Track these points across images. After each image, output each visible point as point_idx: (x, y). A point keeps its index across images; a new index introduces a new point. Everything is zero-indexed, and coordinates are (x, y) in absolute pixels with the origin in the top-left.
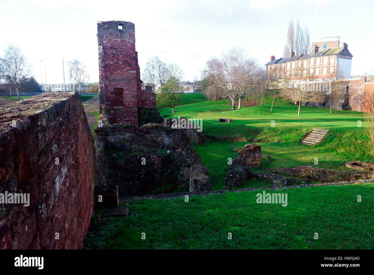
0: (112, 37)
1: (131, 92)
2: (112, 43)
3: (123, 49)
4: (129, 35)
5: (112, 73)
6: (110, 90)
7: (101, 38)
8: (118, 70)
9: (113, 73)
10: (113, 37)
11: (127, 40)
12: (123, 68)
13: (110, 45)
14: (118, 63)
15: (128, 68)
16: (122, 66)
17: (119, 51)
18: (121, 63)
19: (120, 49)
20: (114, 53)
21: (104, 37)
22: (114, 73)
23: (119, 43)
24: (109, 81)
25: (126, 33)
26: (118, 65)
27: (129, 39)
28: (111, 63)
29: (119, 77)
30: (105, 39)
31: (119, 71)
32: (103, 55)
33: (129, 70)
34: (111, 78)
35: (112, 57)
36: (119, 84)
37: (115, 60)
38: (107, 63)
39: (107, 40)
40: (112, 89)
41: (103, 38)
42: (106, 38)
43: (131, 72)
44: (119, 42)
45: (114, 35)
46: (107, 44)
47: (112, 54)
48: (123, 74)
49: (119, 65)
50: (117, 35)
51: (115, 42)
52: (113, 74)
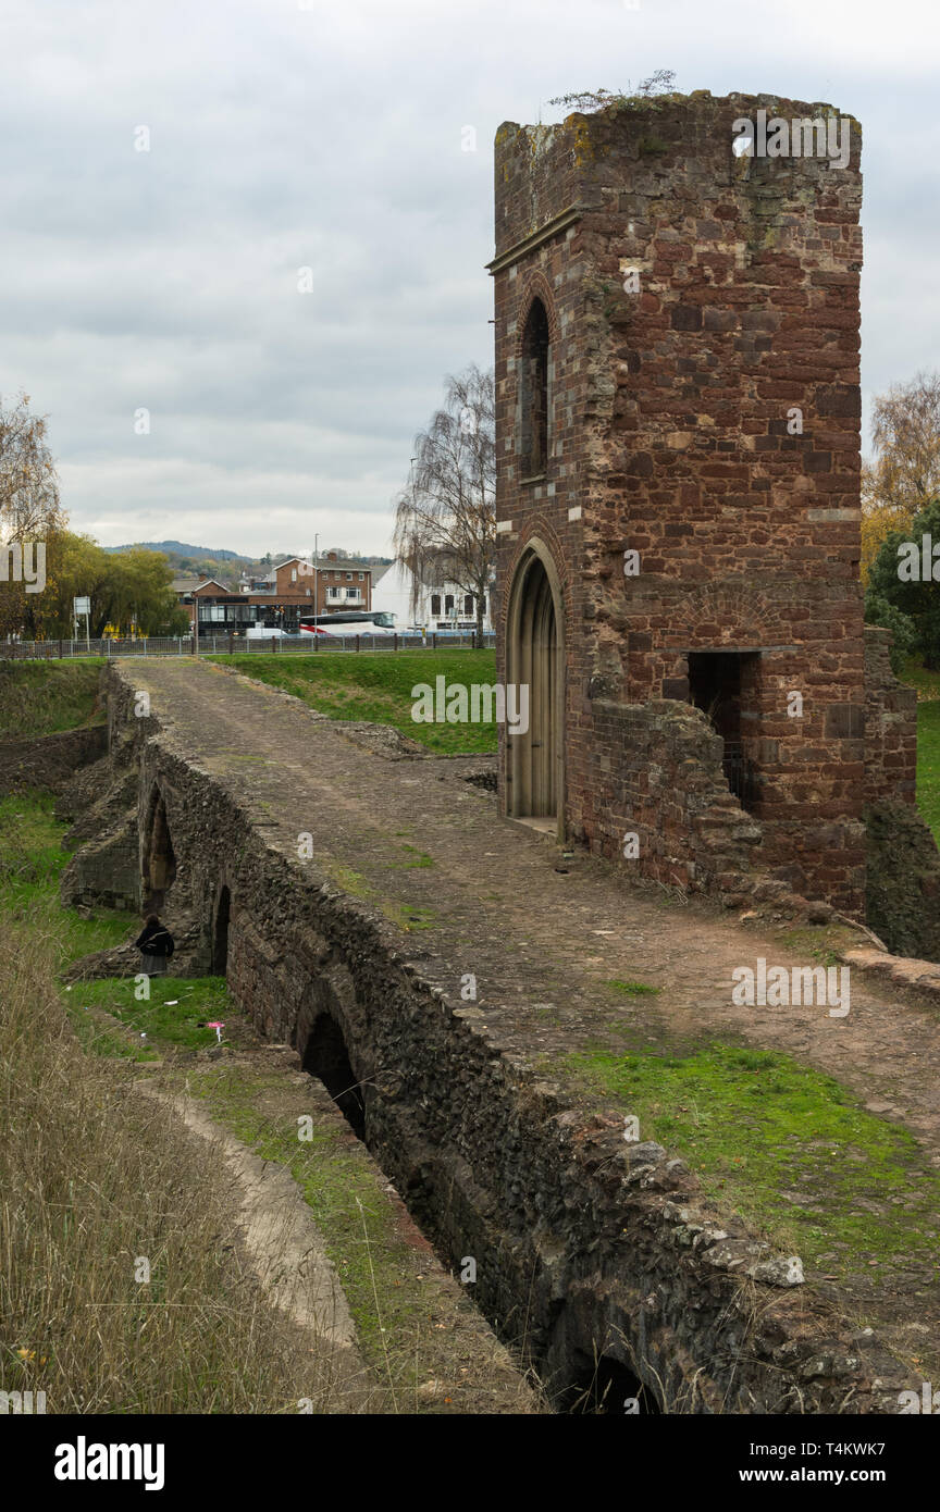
0: (692, 226)
1: (824, 688)
2: (687, 278)
3: (769, 325)
4: (819, 215)
5: (677, 531)
6: (659, 669)
7: (602, 241)
8: (722, 502)
9: (689, 531)
10: (694, 232)
11: (803, 253)
12: (763, 485)
13: (671, 298)
14: (730, 447)
15: (802, 482)
16: (757, 471)
17: (739, 346)
18: (749, 441)
19: (748, 324)
20: (703, 356)
21: (631, 228)
22: (698, 525)
23: (740, 278)
24: (653, 598)
25: (791, 198)
26: (729, 463)
27: (811, 245)
28: (678, 440)
29: (730, 561)
30: (638, 244)
31: (729, 512)
32: (621, 374)
33: (810, 501)
34: (672, 570)
35: (687, 390)
36: (732, 622)
37: (704, 420)
38: (647, 441)
39: (651, 250)
40: (679, 661)
41: (620, 232)
42: (643, 234)
43: (825, 515)
44: (740, 265)
45: (708, 212)
46: (653, 287)
47: (689, 367)
48: (760, 538)
49: (735, 458)
50: (726, 213)
51: (709, 272)
52: (683, 540)
